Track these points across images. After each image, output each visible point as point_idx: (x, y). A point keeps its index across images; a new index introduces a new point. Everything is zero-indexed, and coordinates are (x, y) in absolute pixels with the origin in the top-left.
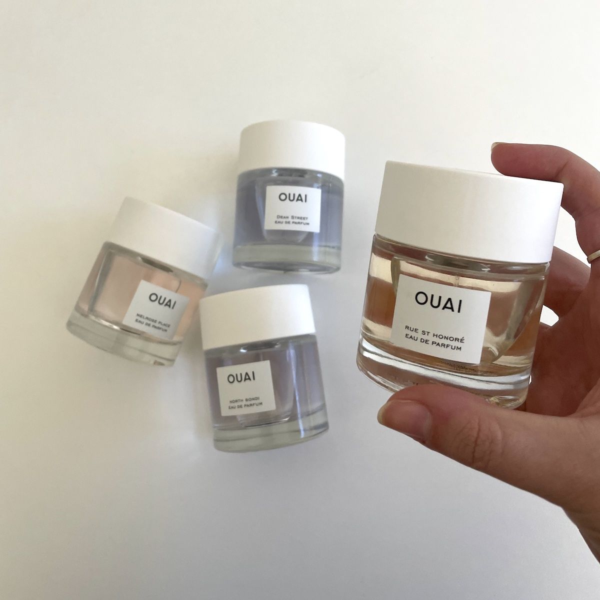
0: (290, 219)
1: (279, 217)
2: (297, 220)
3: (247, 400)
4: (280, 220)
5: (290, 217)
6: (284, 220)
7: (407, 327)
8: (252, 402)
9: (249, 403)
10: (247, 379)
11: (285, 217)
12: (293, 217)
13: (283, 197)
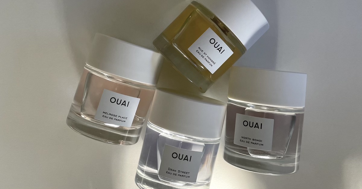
0: (177, 173)
1: (169, 169)
2: (182, 174)
3: (253, 140)
4: (170, 171)
5: (177, 171)
6: (173, 172)
7: (199, 48)
8: (257, 142)
9: (254, 142)
10: (257, 127)
11: (173, 170)
12: (179, 171)
13: (175, 155)
